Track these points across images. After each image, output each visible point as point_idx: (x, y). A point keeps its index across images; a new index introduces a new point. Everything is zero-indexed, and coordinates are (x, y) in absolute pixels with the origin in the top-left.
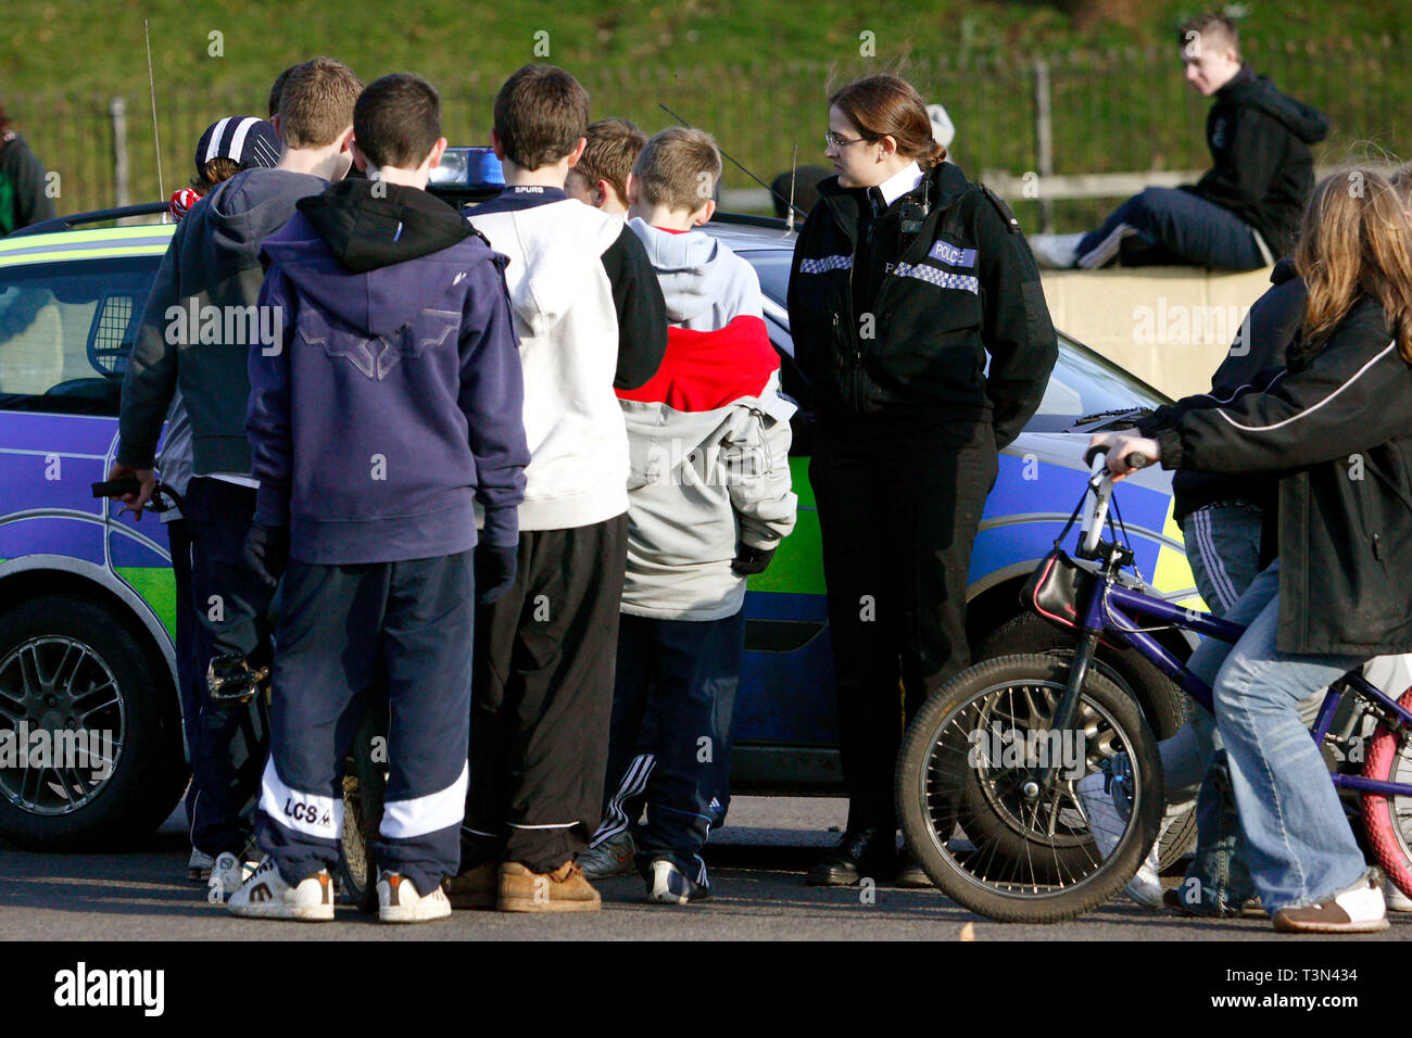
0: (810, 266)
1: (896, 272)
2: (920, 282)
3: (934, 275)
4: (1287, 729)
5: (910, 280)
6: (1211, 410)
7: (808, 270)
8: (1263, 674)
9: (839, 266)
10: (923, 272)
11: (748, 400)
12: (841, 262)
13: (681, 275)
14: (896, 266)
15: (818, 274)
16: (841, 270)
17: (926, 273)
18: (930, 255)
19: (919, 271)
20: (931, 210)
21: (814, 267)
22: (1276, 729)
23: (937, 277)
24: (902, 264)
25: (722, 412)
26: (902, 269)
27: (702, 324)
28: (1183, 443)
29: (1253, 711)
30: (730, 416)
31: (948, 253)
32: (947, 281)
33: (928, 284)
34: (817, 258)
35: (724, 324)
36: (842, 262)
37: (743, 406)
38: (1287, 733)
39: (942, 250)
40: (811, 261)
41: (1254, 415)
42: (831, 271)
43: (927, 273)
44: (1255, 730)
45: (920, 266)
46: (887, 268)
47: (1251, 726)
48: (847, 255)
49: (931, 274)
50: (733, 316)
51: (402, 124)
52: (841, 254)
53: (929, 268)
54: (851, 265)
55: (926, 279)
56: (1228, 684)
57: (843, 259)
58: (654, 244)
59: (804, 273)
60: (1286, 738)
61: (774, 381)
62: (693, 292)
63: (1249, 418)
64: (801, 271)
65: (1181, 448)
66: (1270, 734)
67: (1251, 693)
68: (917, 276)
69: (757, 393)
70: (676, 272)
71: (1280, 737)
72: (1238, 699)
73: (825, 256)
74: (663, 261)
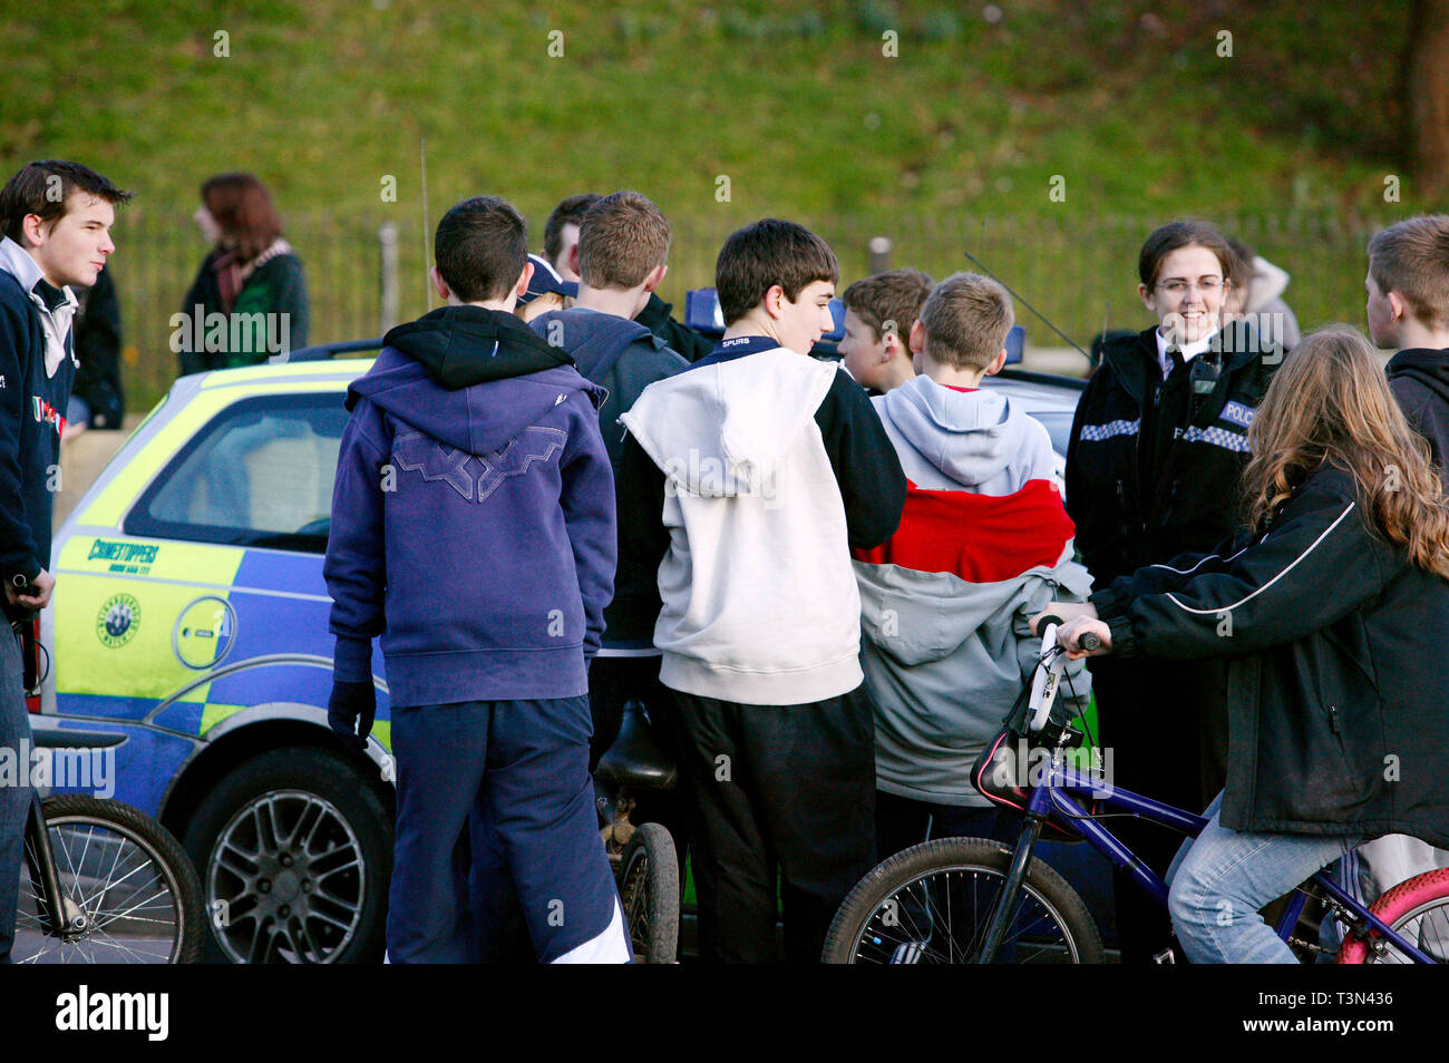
0: (1091, 433)
1: (1186, 437)
2: (1211, 446)
3: (1226, 439)
4: (1252, 936)
5: (1200, 443)
6: (1161, 596)
7: (1089, 437)
8: (1215, 885)
9: (1124, 431)
10: (1214, 435)
11: (1041, 569)
12: (1126, 428)
13: (973, 437)
14: (1186, 430)
15: (1101, 441)
16: (1126, 436)
17: (1216, 436)
18: (1222, 416)
19: (1209, 434)
20: (1224, 369)
21: (1095, 433)
22: (1241, 939)
23: (1229, 440)
24: (1191, 428)
25: (1014, 583)
26: (1192, 434)
27: (992, 489)
28: (1134, 631)
29: (1211, 925)
30: (1023, 586)
31: (1241, 413)
32: (1240, 444)
33: (1219, 448)
34: (1099, 425)
35: (1016, 488)
36: (1129, 428)
37: (1037, 576)
38: (1252, 942)
39: (1234, 411)
40: (1093, 428)
41: (1206, 597)
42: (1115, 437)
43: (1218, 436)
44: (1218, 944)
45: (1211, 429)
46: (1176, 433)
47: (1212, 940)
48: (1132, 420)
49: (1222, 437)
50: (1026, 480)
51: (486, 255)
52: (1126, 418)
53: (1220, 431)
54: (1137, 429)
55: (1217, 442)
56: (1183, 898)
57: (1128, 424)
58: (943, 403)
59: (1085, 440)
60: (1252, 948)
61: (1069, 550)
62: (986, 455)
63: (1201, 603)
64: (1082, 438)
65: (1132, 636)
66: (1235, 945)
67: (1206, 907)
68: (1207, 439)
69: (1051, 562)
70: (967, 433)
71: (1246, 947)
72: (1194, 914)
73: (1108, 422)
74: (952, 421)
